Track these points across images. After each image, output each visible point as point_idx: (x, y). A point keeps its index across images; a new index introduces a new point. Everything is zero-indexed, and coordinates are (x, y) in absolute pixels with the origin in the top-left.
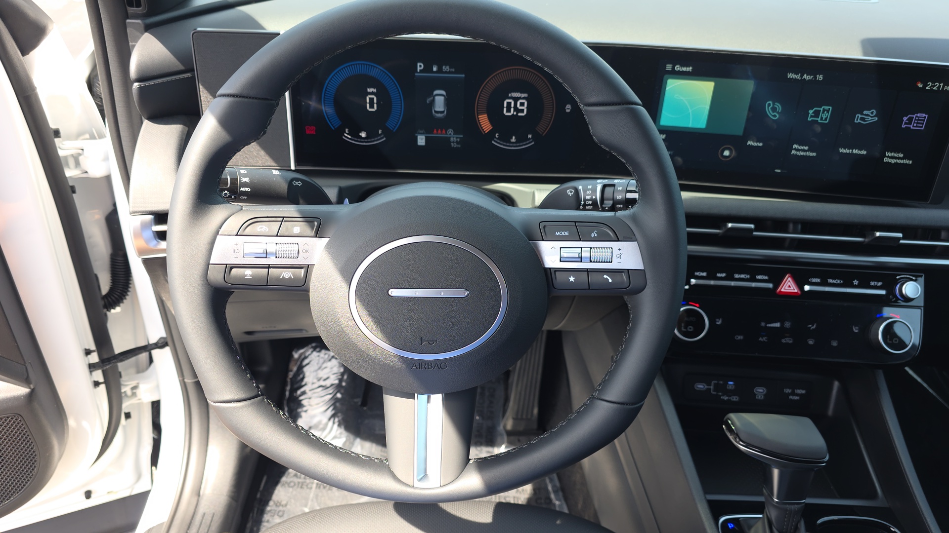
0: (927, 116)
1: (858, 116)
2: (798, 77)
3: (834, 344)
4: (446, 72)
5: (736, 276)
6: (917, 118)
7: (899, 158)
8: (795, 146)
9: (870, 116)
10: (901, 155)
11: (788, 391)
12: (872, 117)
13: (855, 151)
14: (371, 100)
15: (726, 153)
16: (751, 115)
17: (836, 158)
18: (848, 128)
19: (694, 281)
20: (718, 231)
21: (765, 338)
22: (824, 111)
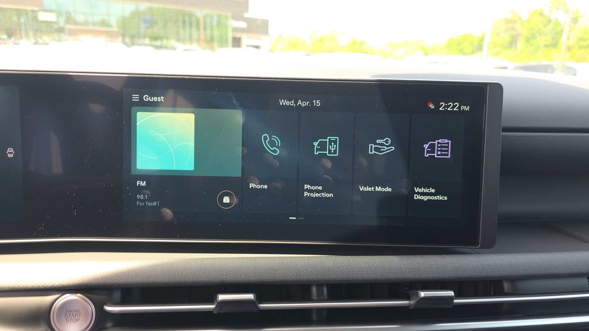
0: (450, 141)
1: (372, 147)
2: (292, 103)
6: (439, 145)
7: (431, 194)
8: (306, 186)
9: (384, 146)
10: (433, 191)
12: (387, 146)
13: (379, 189)
15: (226, 200)
16: (246, 151)
17: (358, 198)
18: (363, 161)
20: (211, 307)
22: (330, 141)
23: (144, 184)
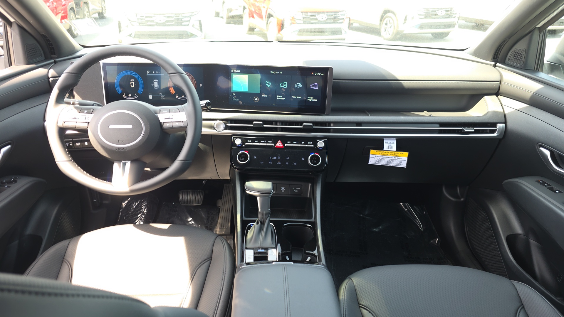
0: (318, 84)
1: (296, 85)
2: (274, 73)
3: (295, 164)
4: (157, 74)
5: (261, 142)
7: (312, 99)
8: (278, 96)
9: (299, 85)
11: (293, 188)
13: (298, 97)
14: (132, 83)
15: (256, 99)
16: (261, 86)
17: (292, 100)
19: (247, 144)
20: (252, 125)
21: (271, 163)
22: (285, 84)
23: (234, 94)
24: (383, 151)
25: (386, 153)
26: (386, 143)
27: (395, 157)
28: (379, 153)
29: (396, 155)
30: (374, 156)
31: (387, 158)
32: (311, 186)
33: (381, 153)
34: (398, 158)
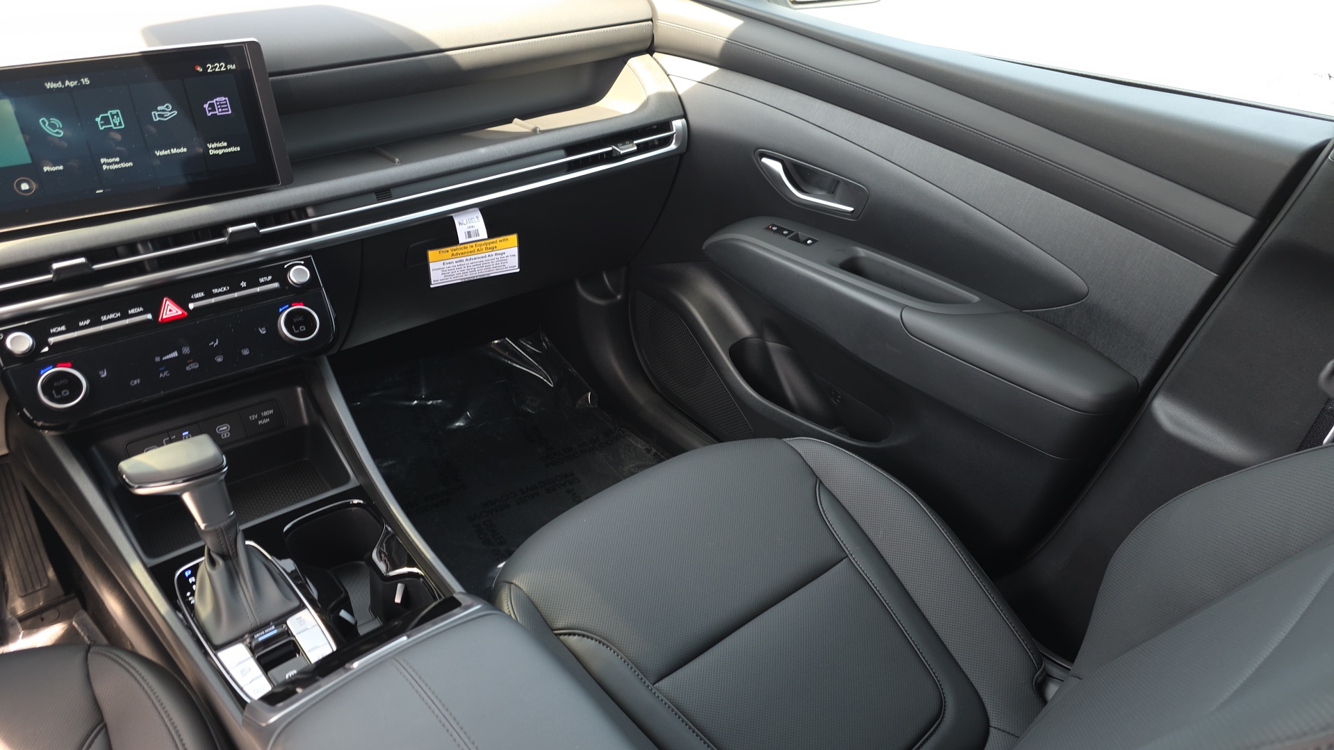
0: (227, 99)
1: (155, 114)
2: (59, 85)
3: (246, 352)
5: (104, 318)
7: (224, 147)
8: (103, 160)
9: (166, 112)
10: (225, 144)
11: (254, 417)
12: (170, 111)
13: (174, 151)
15: (25, 186)
16: (28, 138)
17: (158, 162)
18: (153, 129)
19: (52, 340)
20: (49, 276)
21: (166, 373)
24: (458, 247)
25: (466, 250)
26: (460, 224)
27: (490, 253)
28: (450, 253)
29: (490, 248)
30: (440, 265)
31: (472, 261)
32: (303, 393)
33: (455, 253)
34: (496, 254)
